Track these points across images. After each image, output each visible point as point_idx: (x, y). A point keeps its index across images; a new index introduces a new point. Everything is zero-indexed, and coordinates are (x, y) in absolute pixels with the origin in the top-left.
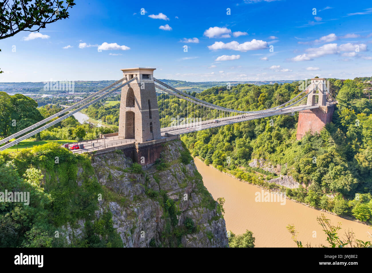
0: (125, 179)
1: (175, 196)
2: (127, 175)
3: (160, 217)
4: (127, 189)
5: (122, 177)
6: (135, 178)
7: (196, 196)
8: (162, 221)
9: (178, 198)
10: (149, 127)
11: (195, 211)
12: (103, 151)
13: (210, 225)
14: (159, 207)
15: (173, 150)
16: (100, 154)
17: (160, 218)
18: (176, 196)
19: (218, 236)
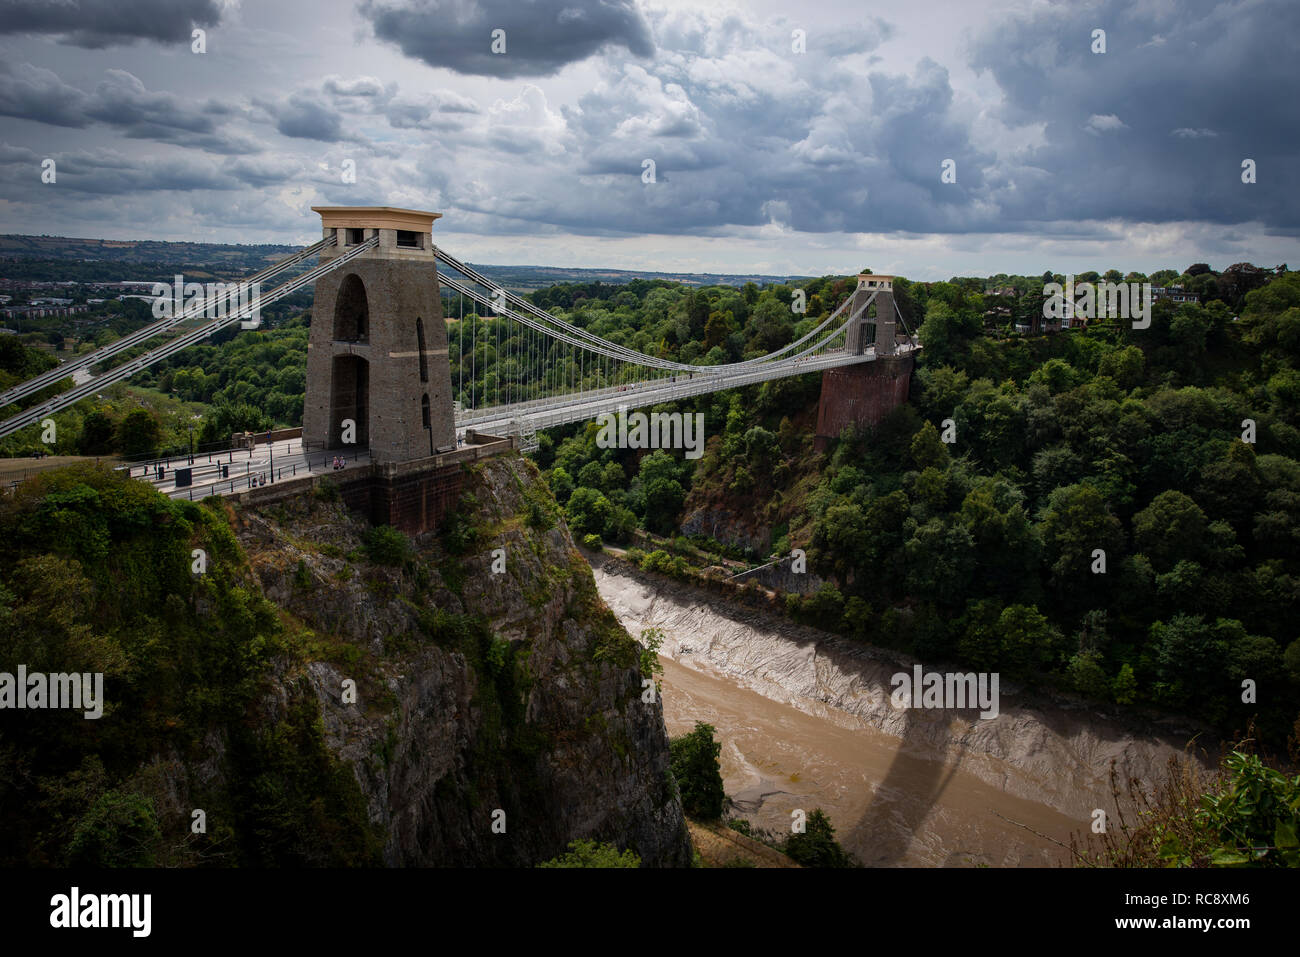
0: (353, 587)
1: (514, 631)
2: (357, 573)
3: (467, 701)
4: (361, 618)
5: (344, 578)
6: (387, 579)
7: (578, 630)
8: (475, 713)
9: (523, 637)
10: (419, 409)
11: (574, 674)
12: (272, 493)
13: (622, 712)
14: (466, 669)
15: (502, 486)
16: (265, 503)
17: (468, 706)
18: (519, 632)
19: (643, 744)
